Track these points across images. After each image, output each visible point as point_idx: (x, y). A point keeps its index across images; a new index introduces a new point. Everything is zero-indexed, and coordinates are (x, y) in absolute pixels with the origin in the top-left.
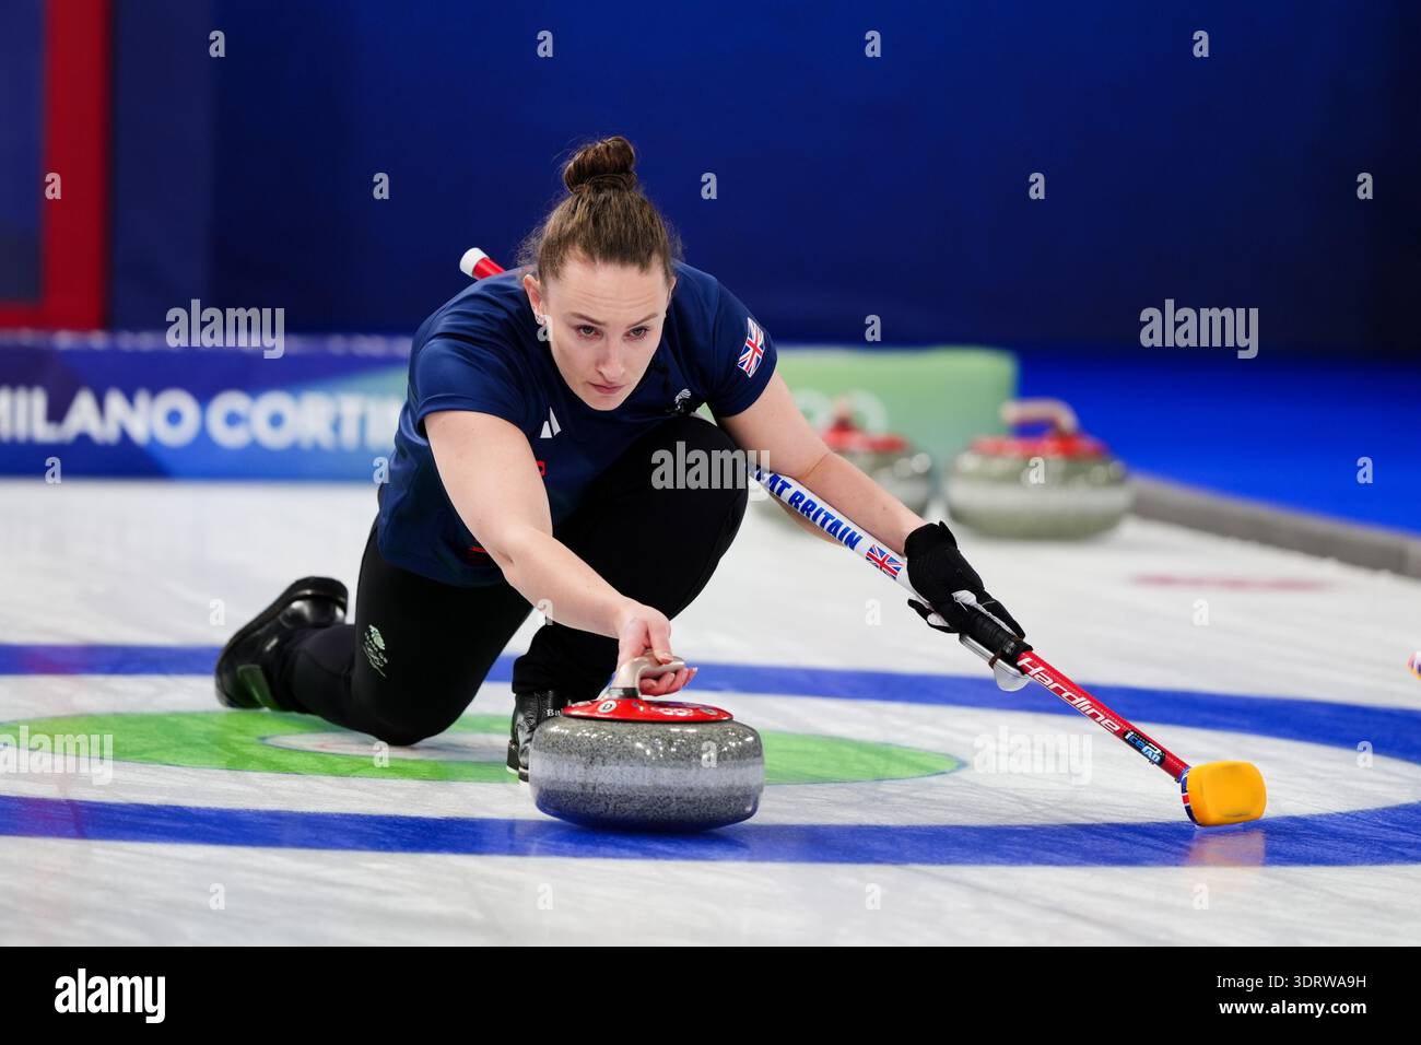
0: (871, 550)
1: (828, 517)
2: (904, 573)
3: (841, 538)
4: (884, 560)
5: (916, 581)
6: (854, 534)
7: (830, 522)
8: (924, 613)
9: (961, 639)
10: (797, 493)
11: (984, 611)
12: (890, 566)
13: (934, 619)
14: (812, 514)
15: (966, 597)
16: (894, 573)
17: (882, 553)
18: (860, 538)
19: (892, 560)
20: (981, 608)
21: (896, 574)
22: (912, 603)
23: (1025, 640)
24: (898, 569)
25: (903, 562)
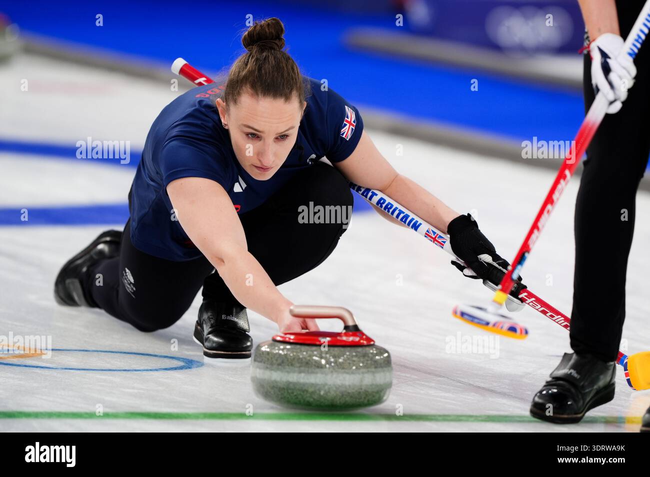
0: (428, 231)
1: (401, 212)
2: (448, 245)
3: (409, 224)
4: (436, 237)
5: (456, 249)
6: (417, 222)
7: (402, 215)
8: (461, 268)
9: (484, 283)
10: (382, 199)
11: (497, 266)
12: (440, 241)
13: (468, 272)
14: (391, 211)
15: (486, 258)
16: (442, 245)
17: (434, 233)
18: (420, 224)
19: (441, 237)
20: (495, 264)
21: (443, 245)
22: (453, 263)
23: (522, 282)
24: (444, 242)
25: (447, 237)
